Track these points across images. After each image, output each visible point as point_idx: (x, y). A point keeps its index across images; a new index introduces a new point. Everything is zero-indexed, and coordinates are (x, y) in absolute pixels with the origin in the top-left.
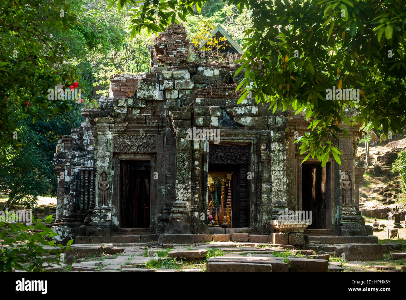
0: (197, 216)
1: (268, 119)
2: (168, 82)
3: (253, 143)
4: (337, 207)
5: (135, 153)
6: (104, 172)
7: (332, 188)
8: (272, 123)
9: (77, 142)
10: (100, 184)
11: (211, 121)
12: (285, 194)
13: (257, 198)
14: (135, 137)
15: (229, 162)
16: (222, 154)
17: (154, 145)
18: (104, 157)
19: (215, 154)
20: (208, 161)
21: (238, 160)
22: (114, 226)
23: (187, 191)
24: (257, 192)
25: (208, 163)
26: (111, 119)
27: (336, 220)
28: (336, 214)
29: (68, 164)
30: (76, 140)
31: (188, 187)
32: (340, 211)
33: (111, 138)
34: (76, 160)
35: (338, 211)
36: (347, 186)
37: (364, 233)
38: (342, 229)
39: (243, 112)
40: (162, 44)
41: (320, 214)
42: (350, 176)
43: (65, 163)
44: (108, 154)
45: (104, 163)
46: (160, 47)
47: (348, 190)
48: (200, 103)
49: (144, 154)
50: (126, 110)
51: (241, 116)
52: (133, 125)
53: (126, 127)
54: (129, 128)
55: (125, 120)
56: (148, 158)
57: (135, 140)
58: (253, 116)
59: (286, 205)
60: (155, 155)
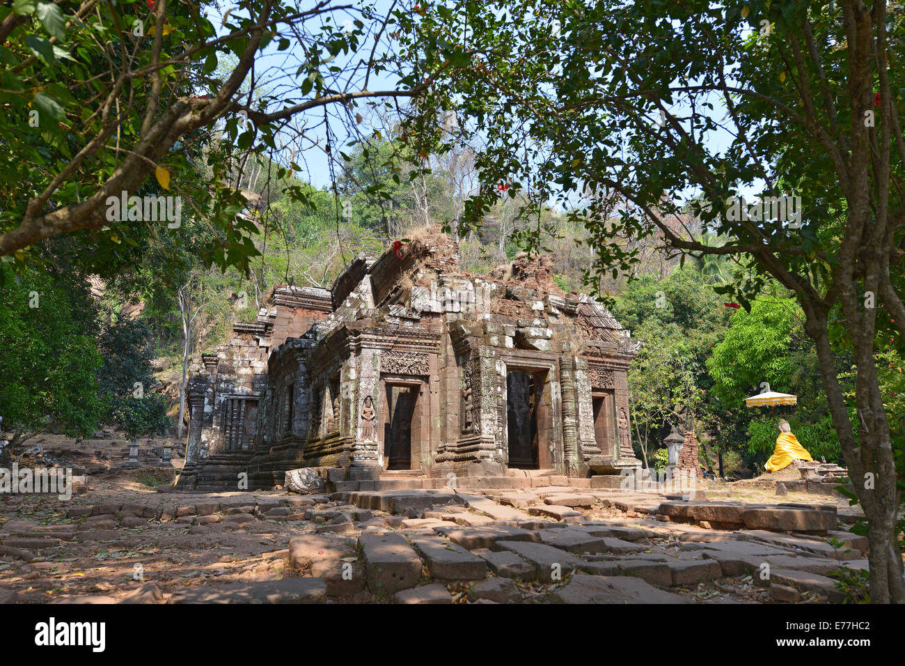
1: (562, 344)
3: (549, 369)
5: (405, 375)
6: (369, 396)
7: (608, 426)
9: (225, 363)
10: (363, 412)
11: (505, 341)
12: (593, 429)
13: (558, 433)
14: (406, 354)
17: (427, 366)
18: (369, 377)
22: (380, 467)
29: (210, 390)
30: (223, 360)
33: (378, 354)
34: (222, 385)
36: (623, 424)
39: (537, 334)
43: (206, 388)
44: (374, 373)
45: (369, 384)
47: (625, 429)
49: (415, 376)
50: (398, 320)
51: (536, 337)
52: (403, 340)
53: (396, 342)
54: (399, 343)
55: (394, 334)
56: (418, 381)
57: (405, 359)
58: (548, 339)
59: (595, 443)
60: (426, 378)
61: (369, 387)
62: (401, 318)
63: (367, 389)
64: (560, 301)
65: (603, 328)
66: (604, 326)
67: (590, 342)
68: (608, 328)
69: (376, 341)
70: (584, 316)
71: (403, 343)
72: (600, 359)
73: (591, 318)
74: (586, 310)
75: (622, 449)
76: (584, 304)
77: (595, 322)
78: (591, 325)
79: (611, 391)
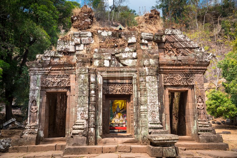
0: (93, 131)
1: (144, 61)
2: (76, 39)
3: (133, 77)
4: (194, 121)
5: (56, 87)
6: (35, 100)
8: (147, 63)
10: (31, 108)
11: (104, 63)
12: (158, 113)
13: (137, 116)
14: (56, 76)
15: (124, 93)
16: (120, 89)
17: (69, 81)
18: (34, 90)
19: (116, 89)
20: (102, 90)
21: (129, 92)
22: (40, 137)
23: (85, 112)
24: (137, 112)
25: (102, 92)
26: (39, 65)
27: (195, 130)
28: (194, 126)
31: (86, 110)
32: (197, 124)
33: (39, 77)
35: (195, 124)
36: (201, 106)
37: (217, 141)
38: (200, 138)
39: (126, 57)
40: (75, 17)
41: (180, 124)
42: (202, 99)
44: (37, 88)
45: (34, 94)
46: (74, 19)
47: (202, 109)
48: (97, 52)
49: (63, 88)
50: (50, 58)
51: (125, 59)
52: (54, 68)
53: (51, 70)
54: (52, 70)
55: (49, 66)
56: (65, 90)
57: (56, 79)
58: (134, 59)
59: (159, 122)
60: (69, 88)
61: (35, 95)
62: (51, 57)
63: (33, 96)
64: (150, 36)
65: (184, 48)
66: (184, 46)
67: (175, 58)
68: (187, 48)
69: (39, 70)
70: (170, 42)
71: (55, 70)
72: (182, 67)
73: (175, 43)
74: (170, 39)
75: (200, 122)
76: (169, 35)
77: (177, 45)
78: (175, 47)
79: (192, 87)
